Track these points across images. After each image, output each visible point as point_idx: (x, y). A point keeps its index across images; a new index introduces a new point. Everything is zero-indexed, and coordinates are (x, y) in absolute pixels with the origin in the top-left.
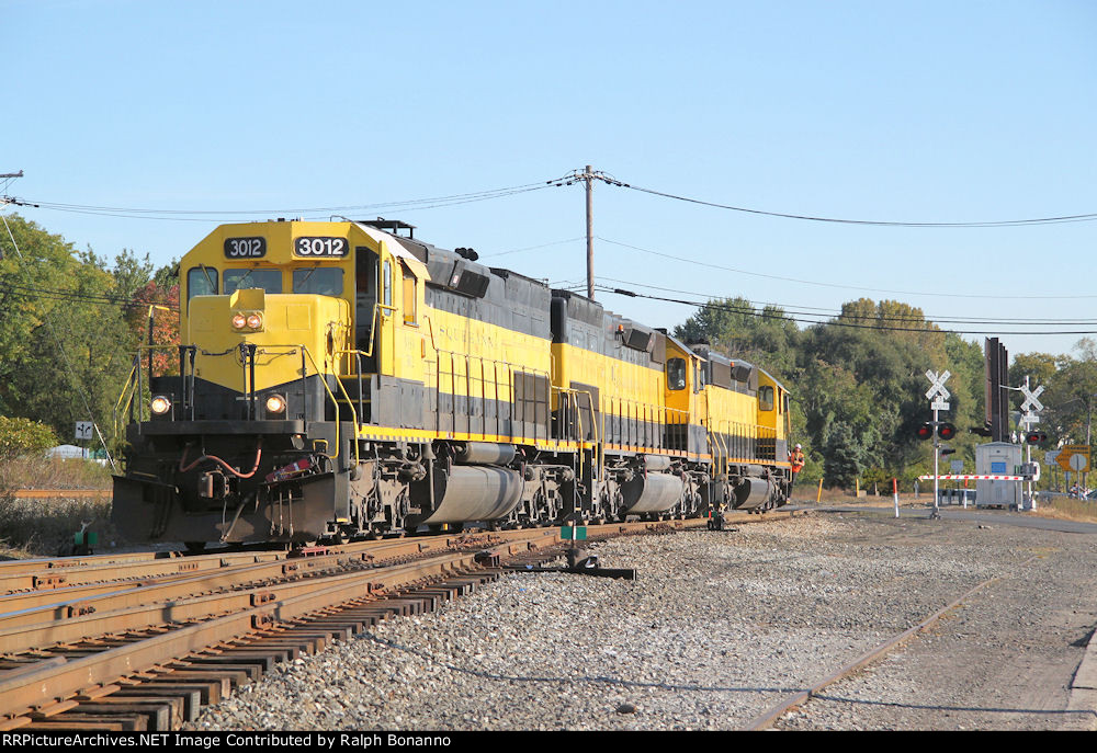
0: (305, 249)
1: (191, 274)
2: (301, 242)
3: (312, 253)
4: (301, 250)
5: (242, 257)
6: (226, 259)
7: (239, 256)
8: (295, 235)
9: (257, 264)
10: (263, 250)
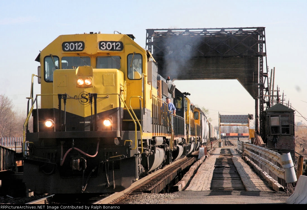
0: (103, 47)
1: (46, 59)
2: (102, 44)
3: (106, 49)
4: (101, 48)
5: (72, 51)
6: (63, 52)
7: (69, 50)
8: (99, 40)
9: (78, 54)
10: (83, 47)
